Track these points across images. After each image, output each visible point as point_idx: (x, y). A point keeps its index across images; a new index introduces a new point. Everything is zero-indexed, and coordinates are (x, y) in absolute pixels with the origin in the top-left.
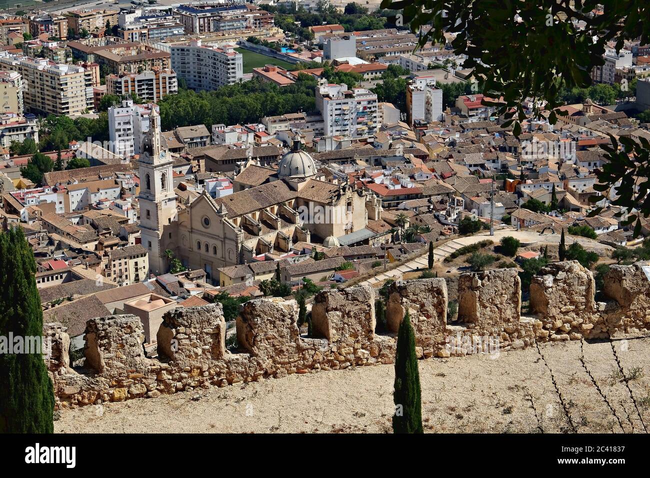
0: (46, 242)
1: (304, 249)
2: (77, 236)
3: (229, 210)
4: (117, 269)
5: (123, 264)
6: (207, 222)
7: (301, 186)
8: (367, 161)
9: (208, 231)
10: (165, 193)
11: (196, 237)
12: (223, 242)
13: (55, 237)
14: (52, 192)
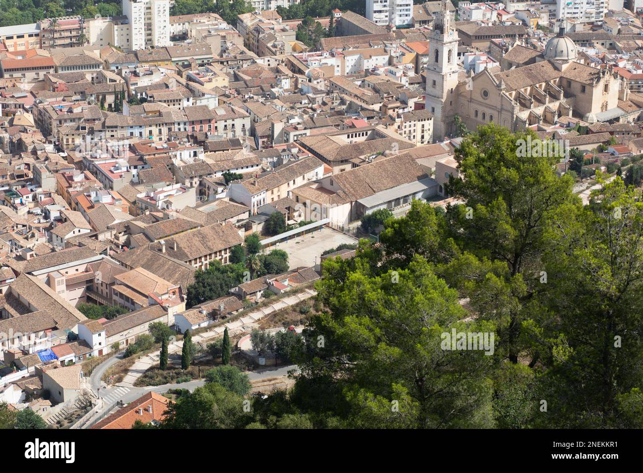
0: (338, 102)
1: (569, 123)
2: (365, 98)
3: (507, 85)
4: (407, 130)
5: (412, 126)
6: (486, 94)
7: (564, 67)
8: (603, 44)
9: (487, 102)
10: (450, 67)
11: (474, 106)
12: (500, 112)
13: (346, 97)
14: (330, 56)
